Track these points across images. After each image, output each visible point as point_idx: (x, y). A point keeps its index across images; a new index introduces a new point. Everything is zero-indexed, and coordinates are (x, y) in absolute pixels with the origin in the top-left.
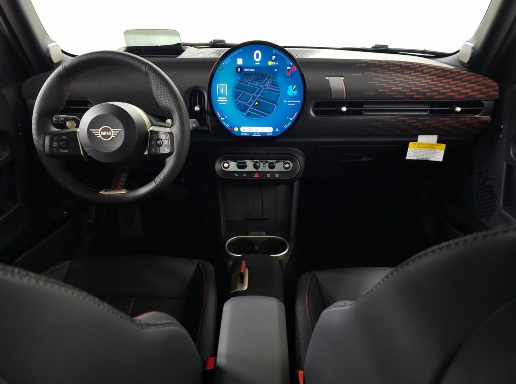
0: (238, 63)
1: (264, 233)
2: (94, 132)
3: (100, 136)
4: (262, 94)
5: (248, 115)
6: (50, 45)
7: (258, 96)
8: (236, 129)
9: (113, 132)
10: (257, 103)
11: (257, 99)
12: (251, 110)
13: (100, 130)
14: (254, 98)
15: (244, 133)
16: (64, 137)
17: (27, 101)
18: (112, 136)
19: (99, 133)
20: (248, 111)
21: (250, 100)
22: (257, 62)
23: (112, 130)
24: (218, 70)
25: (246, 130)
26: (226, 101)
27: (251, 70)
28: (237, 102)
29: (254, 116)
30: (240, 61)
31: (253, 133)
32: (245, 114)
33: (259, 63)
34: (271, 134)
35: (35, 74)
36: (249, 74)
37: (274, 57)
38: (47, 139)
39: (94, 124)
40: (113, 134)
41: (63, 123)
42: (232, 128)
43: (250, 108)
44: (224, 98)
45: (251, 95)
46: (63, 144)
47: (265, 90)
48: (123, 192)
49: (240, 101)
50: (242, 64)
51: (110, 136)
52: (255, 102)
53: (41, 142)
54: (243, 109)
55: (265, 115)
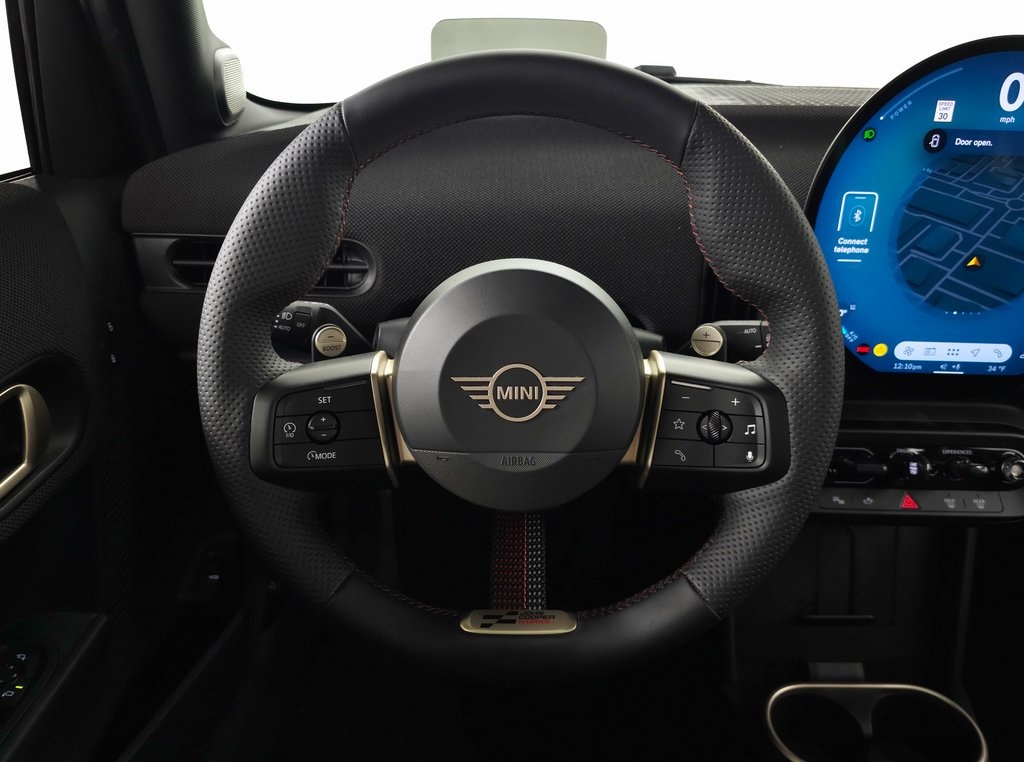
0: (936, 119)
3: (492, 405)
4: (1003, 229)
5: (937, 301)
6: (221, 55)
7: (983, 237)
8: (880, 350)
9: (545, 389)
10: (973, 262)
11: (977, 245)
12: (948, 285)
13: (492, 380)
14: (969, 241)
15: (904, 362)
16: (322, 400)
17: (137, 241)
18: (542, 405)
19: (489, 391)
20: (937, 287)
21: (953, 249)
22: (1008, 114)
23: (543, 380)
24: (857, 140)
25: (913, 352)
26: (866, 251)
27: (978, 143)
28: (901, 257)
29: (953, 305)
30: (945, 111)
31: (937, 364)
32: (924, 298)
33: (1012, 119)
34: (1003, 368)
36: (972, 156)
38: (260, 409)
40: (545, 397)
42: (868, 346)
43: (948, 276)
44: (858, 242)
45: (960, 232)
46: (320, 428)
47: (1012, 216)
49: (915, 254)
50: (949, 119)
51: (535, 403)
52: (969, 259)
53: (236, 422)
54: (917, 279)
55: (994, 304)
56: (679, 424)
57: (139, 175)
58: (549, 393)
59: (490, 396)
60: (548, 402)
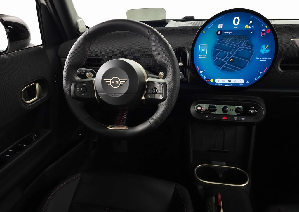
0: (219, 28)
1: (224, 163)
2: (106, 81)
3: (111, 85)
4: (238, 52)
5: (224, 69)
6: (78, 21)
7: (233, 54)
8: (212, 80)
9: (120, 82)
10: (232, 60)
11: (232, 56)
12: (226, 65)
13: (111, 80)
14: (230, 55)
15: (218, 83)
16: (84, 85)
17: (61, 58)
18: (120, 85)
19: (110, 82)
20: (223, 66)
21: (226, 57)
23: (120, 80)
24: (201, 34)
25: (220, 81)
26: (206, 58)
27: (229, 33)
28: (214, 59)
29: (228, 70)
30: (221, 26)
31: (226, 84)
32: (221, 68)
33: (237, 27)
34: (242, 85)
35: (67, 40)
36: (228, 36)
37: (251, 22)
38: (73, 86)
39: (107, 75)
40: (120, 83)
41: (84, 74)
42: (209, 79)
43: (226, 63)
44: (204, 56)
45: (227, 53)
46: (83, 90)
47: (240, 49)
48: (124, 128)
49: (217, 58)
50: (222, 28)
51: (119, 84)
52: (231, 59)
53: (68, 88)
54: (219, 64)
55: (238, 70)
56: (149, 90)
57: (61, 45)
58: (121, 82)
59: (110, 83)
60: (121, 84)
